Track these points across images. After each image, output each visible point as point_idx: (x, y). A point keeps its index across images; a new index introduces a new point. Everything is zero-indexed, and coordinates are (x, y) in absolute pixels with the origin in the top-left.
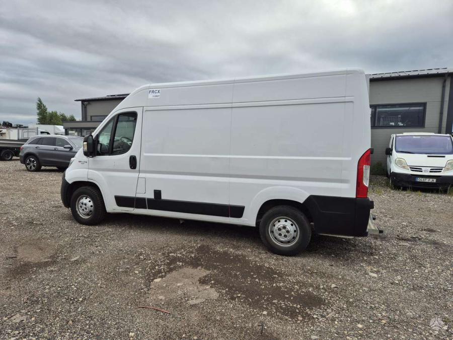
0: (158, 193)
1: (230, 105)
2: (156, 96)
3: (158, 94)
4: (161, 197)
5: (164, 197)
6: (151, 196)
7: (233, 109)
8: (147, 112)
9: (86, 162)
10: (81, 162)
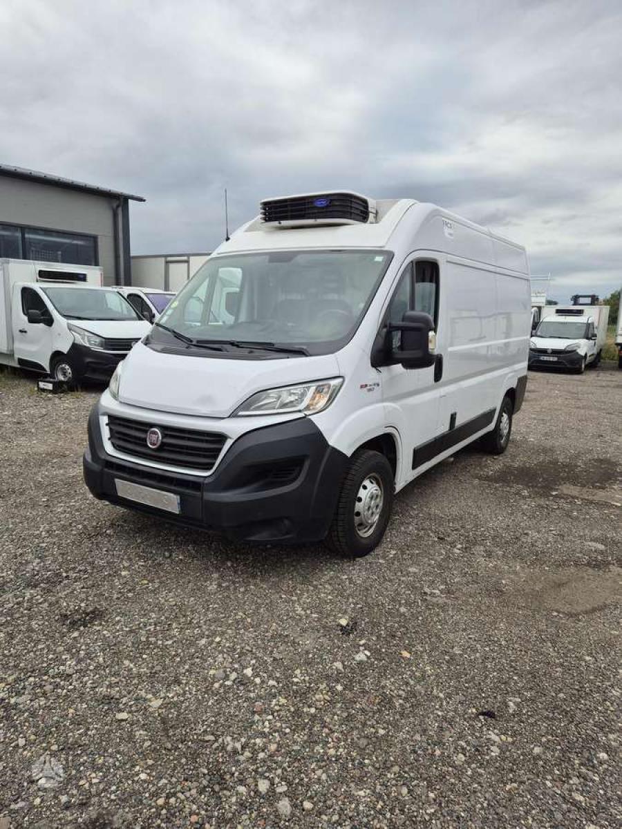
0: (453, 418)
1: (494, 269)
2: (451, 235)
8: (448, 264)
9: (378, 385)
10: (366, 386)
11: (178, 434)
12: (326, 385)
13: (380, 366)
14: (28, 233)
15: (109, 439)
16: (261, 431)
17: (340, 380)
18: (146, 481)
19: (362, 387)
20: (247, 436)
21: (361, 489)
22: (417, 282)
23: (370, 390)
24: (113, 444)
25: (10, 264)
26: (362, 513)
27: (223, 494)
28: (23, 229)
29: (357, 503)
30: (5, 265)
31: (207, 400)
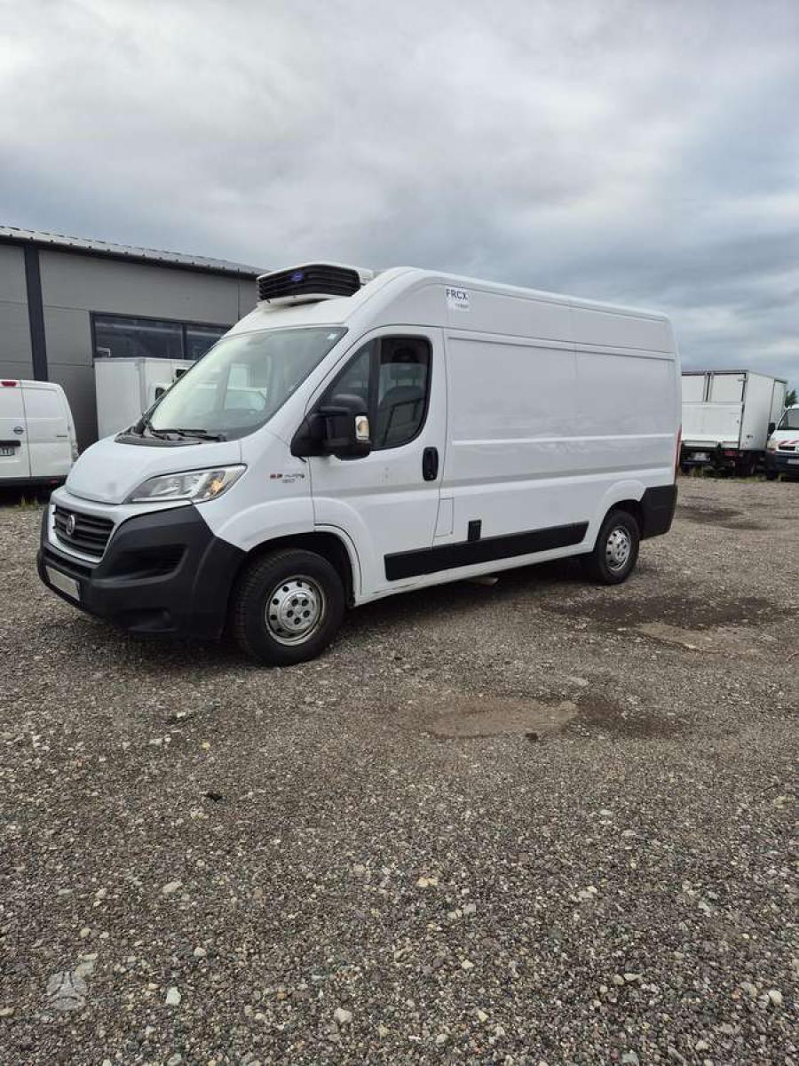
0: (474, 527)
1: (571, 346)
2: (462, 306)
3: (465, 302)
4: (479, 535)
5: (486, 533)
6: (461, 536)
7: (578, 354)
8: (451, 341)
9: (303, 477)
10: (280, 476)
11: (96, 523)
12: (219, 472)
13: (307, 455)
14: (191, 330)
15: (54, 528)
16: (143, 517)
17: (243, 468)
18: (65, 569)
19: (273, 476)
20: (129, 522)
21: (281, 591)
22: (383, 362)
23: (286, 481)
24: (58, 536)
25: (146, 364)
26: (278, 617)
27: (105, 581)
28: (185, 325)
29: (272, 605)
30: (142, 365)
31: (112, 487)
